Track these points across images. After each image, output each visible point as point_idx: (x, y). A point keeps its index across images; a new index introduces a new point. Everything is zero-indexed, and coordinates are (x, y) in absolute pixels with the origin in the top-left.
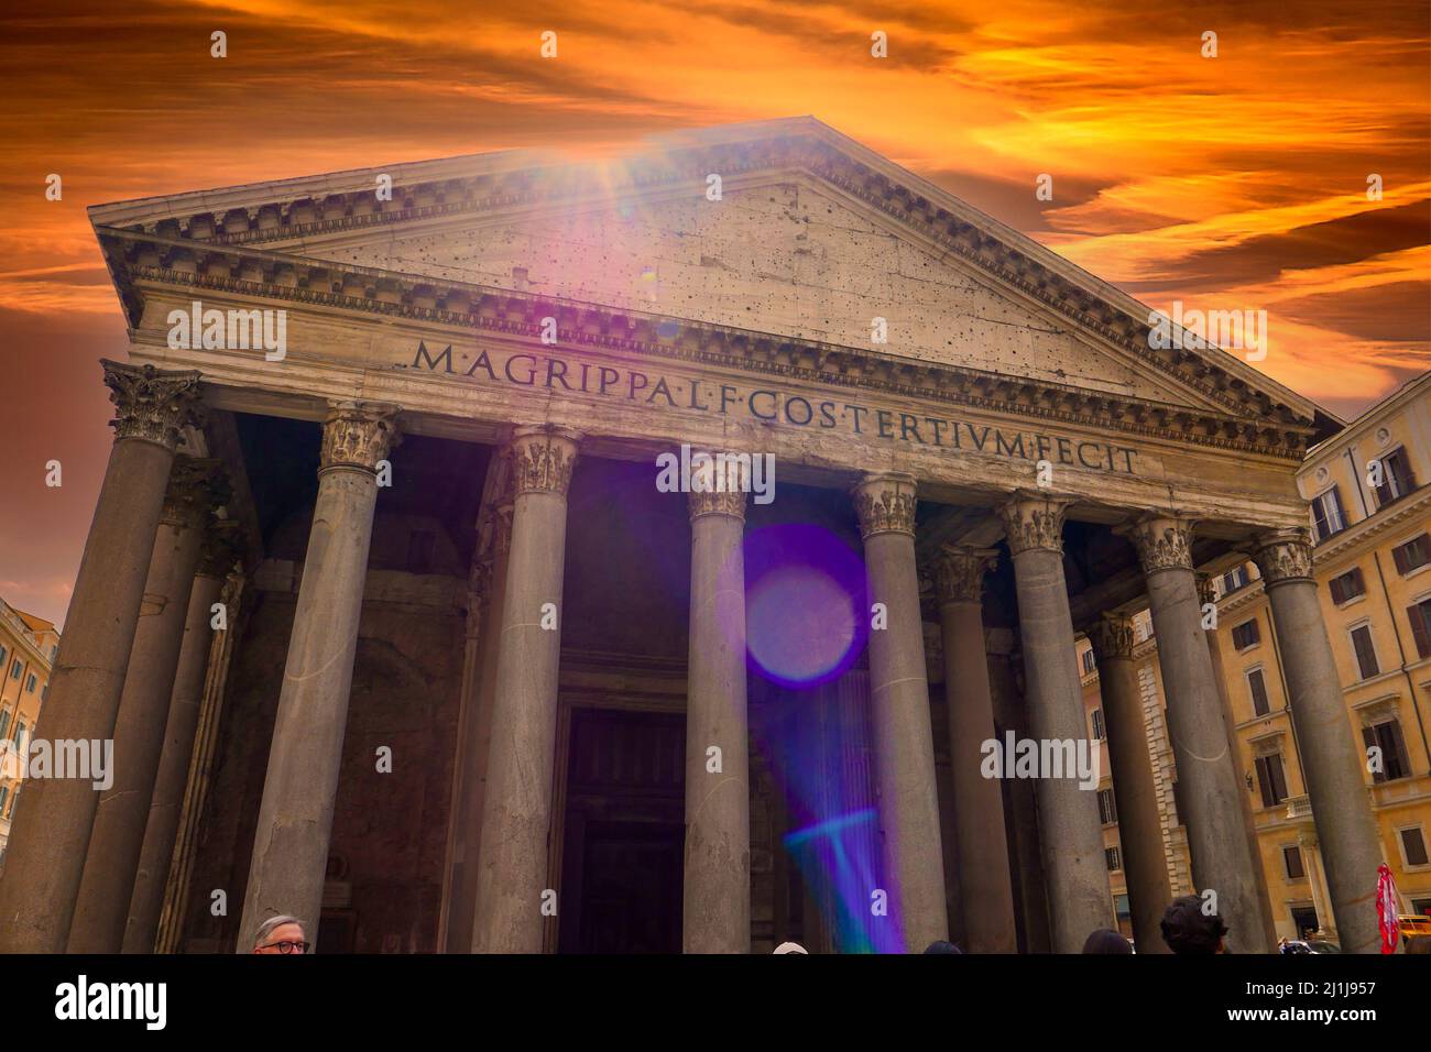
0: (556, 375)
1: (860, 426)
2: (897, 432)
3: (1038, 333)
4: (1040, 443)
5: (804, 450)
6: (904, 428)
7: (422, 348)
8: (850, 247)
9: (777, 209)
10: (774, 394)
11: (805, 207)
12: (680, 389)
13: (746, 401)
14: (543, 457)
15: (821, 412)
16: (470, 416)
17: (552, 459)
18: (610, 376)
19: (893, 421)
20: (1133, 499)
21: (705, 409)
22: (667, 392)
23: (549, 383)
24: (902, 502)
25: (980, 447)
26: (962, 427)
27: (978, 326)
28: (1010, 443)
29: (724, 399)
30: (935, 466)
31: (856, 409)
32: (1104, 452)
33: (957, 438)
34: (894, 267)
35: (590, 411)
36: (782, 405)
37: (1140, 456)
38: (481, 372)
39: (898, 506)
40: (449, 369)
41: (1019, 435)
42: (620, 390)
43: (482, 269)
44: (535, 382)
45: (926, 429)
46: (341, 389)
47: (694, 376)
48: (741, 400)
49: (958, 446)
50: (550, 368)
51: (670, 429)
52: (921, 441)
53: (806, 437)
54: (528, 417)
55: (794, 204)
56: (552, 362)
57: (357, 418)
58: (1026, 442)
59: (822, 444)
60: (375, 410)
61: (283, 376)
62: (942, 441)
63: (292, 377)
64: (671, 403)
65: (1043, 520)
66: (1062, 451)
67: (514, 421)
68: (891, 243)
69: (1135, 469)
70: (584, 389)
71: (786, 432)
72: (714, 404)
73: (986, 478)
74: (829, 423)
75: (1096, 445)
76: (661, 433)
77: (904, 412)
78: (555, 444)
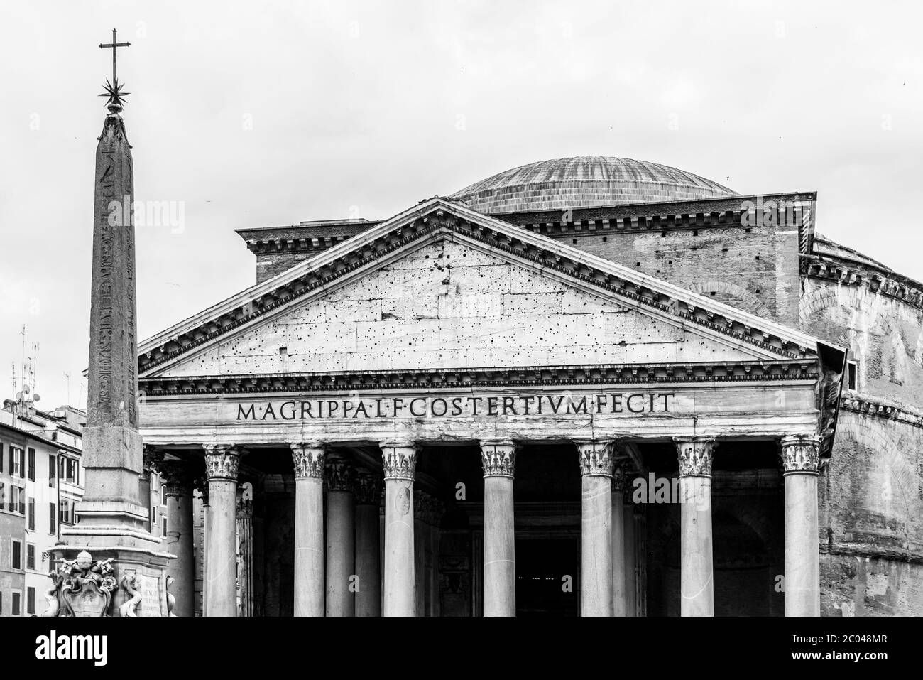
0: (305, 411)
1: (477, 410)
2: (500, 410)
3: (609, 316)
4: (599, 401)
5: (441, 433)
6: (505, 406)
7: (240, 408)
8: (478, 279)
9: (430, 263)
10: (424, 399)
11: (448, 257)
12: (371, 406)
13: (408, 406)
14: (302, 460)
15: (452, 405)
16: (266, 442)
17: (307, 460)
18: (333, 405)
19: (498, 403)
20: (664, 430)
21: (385, 416)
22: (364, 410)
23: (302, 417)
24: (498, 457)
25: (555, 411)
26: (545, 399)
27: (564, 320)
28: (577, 405)
29: (396, 408)
30: (523, 429)
31: (474, 399)
32: (647, 398)
33: (540, 407)
34: (508, 288)
35: (323, 430)
36: (430, 405)
37: (676, 397)
38: (269, 416)
39: (496, 460)
40: (254, 418)
41: (584, 398)
42: (339, 413)
43: (263, 353)
44: (296, 417)
45: (520, 405)
46: (208, 439)
47: (378, 398)
48: (405, 406)
49: (540, 412)
50: (302, 407)
51: (365, 432)
52: (515, 413)
53: (442, 424)
54: (294, 439)
55: (441, 256)
56: (303, 403)
57: (216, 452)
58: (588, 401)
59: (452, 427)
60: (222, 447)
61: (182, 436)
62: (529, 411)
63: (185, 435)
64: (366, 416)
65: (592, 455)
66: (615, 403)
67: (287, 441)
68: (507, 268)
69: (670, 408)
70: (320, 416)
71: (431, 422)
72: (390, 412)
73: (557, 432)
74: (457, 412)
75: (642, 395)
76: (361, 436)
77: (505, 395)
78: (307, 452)
